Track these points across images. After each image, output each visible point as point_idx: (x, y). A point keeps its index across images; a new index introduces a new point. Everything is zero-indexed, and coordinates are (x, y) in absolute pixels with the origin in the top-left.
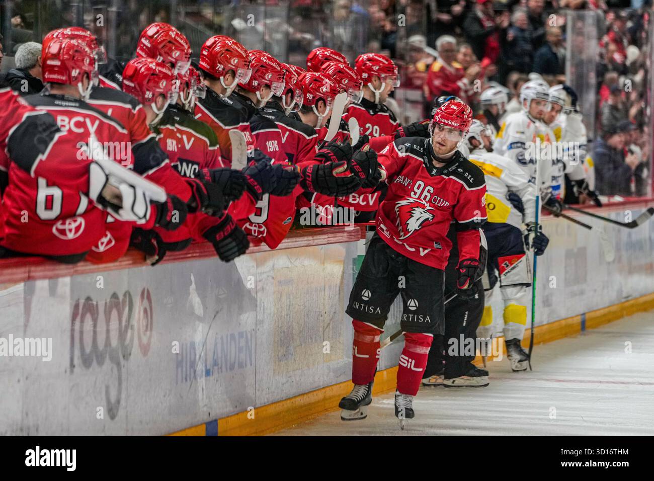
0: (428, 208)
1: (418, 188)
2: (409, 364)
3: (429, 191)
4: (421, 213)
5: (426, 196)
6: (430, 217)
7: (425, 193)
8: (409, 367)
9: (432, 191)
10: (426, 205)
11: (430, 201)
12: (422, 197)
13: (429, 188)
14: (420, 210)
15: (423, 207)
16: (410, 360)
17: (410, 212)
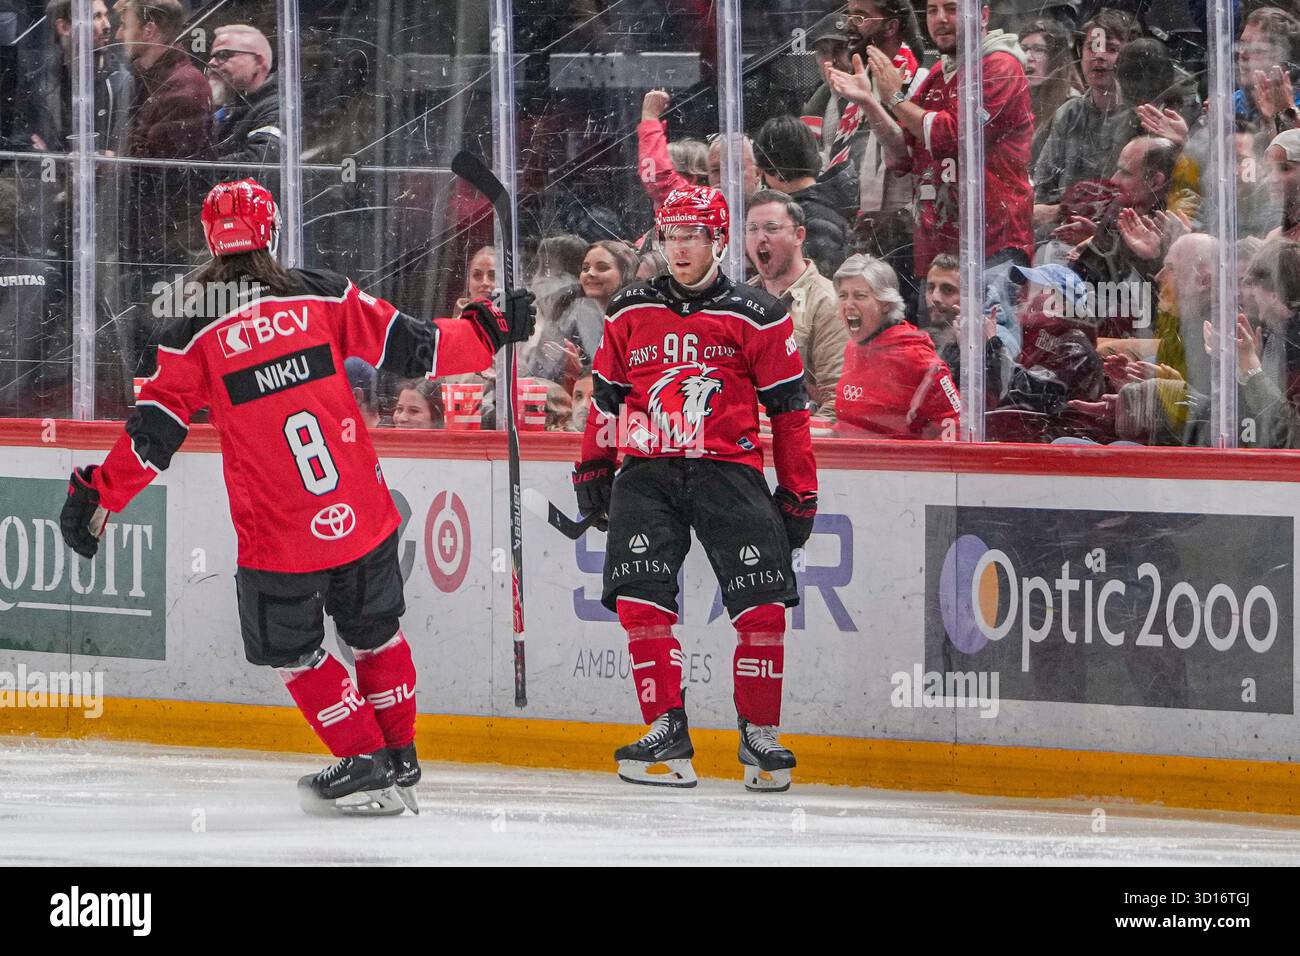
0: (707, 370)
1: (671, 348)
2: (764, 669)
3: (690, 343)
4: (699, 384)
5: (690, 355)
6: (714, 385)
7: (687, 349)
8: (764, 675)
9: (695, 341)
10: (701, 367)
11: (700, 359)
12: (685, 359)
13: (688, 337)
14: (695, 379)
15: (698, 372)
16: (764, 662)
17: (680, 391)
